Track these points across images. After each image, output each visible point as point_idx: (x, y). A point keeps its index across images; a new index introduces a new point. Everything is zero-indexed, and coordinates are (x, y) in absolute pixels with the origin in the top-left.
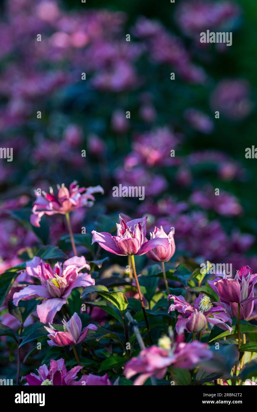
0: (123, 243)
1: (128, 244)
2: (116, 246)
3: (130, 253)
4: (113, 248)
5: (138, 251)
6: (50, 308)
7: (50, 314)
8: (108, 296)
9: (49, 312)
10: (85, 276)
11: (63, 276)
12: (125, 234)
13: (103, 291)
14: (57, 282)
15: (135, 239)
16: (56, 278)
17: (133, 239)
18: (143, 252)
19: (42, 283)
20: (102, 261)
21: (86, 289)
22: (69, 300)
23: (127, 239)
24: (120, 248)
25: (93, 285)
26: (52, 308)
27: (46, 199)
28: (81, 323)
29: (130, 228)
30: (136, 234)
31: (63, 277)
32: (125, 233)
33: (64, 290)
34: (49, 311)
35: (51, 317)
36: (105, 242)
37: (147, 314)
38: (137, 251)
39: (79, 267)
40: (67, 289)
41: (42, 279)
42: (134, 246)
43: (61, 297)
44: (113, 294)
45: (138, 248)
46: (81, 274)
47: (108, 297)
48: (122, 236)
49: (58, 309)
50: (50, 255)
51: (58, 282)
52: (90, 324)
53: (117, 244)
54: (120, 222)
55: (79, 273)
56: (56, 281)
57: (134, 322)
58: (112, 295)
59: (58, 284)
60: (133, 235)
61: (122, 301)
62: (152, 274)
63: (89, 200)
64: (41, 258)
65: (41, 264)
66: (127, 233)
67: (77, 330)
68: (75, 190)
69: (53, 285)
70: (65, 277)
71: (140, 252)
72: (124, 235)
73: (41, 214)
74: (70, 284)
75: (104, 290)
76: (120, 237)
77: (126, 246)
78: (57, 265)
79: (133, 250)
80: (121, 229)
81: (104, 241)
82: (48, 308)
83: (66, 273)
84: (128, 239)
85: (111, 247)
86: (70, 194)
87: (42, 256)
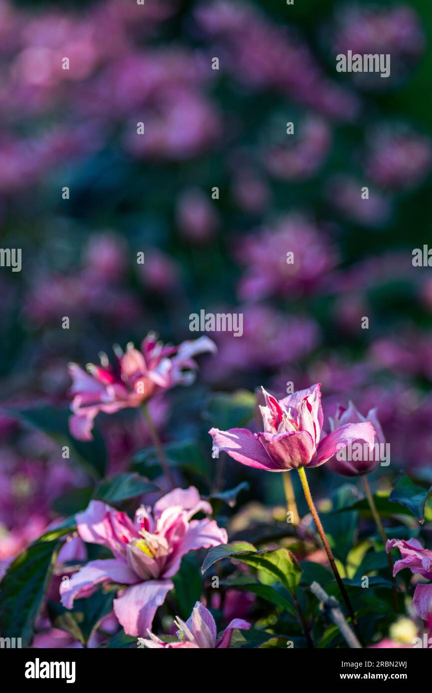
0: (278, 444)
1: (290, 446)
2: (265, 454)
3: (297, 465)
4: (258, 458)
5: (313, 456)
6: (142, 602)
7: (143, 614)
8: (257, 560)
9: (141, 612)
10: (205, 526)
11: (157, 533)
12: (280, 425)
13: (247, 552)
14: (148, 547)
15: (304, 434)
16: (143, 538)
17: (300, 432)
18: (323, 458)
19: (115, 554)
20: (234, 492)
21: (210, 555)
22: (175, 581)
23: (287, 435)
24: (276, 456)
25: (222, 544)
26: (146, 601)
27: (98, 381)
28: (213, 620)
29: (288, 411)
30: (303, 423)
31: (158, 535)
32: (282, 423)
33: (164, 560)
34: (139, 607)
35: (145, 621)
36: (240, 449)
37: (346, 588)
38: (310, 459)
39: (188, 510)
40: (170, 558)
41: (115, 546)
42: (302, 448)
43: (160, 578)
44: (267, 556)
45: (312, 451)
46: (195, 523)
47: (260, 563)
48: (274, 430)
49: (160, 601)
50: (124, 492)
51: (150, 546)
52: (234, 620)
53: (268, 449)
54: (267, 403)
55: (189, 521)
56: (146, 544)
57: (329, 600)
58: (266, 558)
59: (150, 551)
60: (296, 424)
61: (289, 568)
62: (341, 504)
63: (185, 370)
64: (105, 502)
65: (108, 516)
66: (285, 423)
67: (208, 636)
68: (156, 352)
69: (141, 553)
70: (163, 534)
71: (316, 459)
72: (279, 428)
73: (92, 413)
74: (176, 547)
75: (247, 550)
76: (271, 432)
77: (286, 450)
78: (142, 513)
79: (301, 457)
80: (271, 417)
81: (238, 446)
82: (137, 603)
83: (164, 526)
84: (291, 435)
85: (255, 457)
86: (148, 363)
87: (106, 497)
